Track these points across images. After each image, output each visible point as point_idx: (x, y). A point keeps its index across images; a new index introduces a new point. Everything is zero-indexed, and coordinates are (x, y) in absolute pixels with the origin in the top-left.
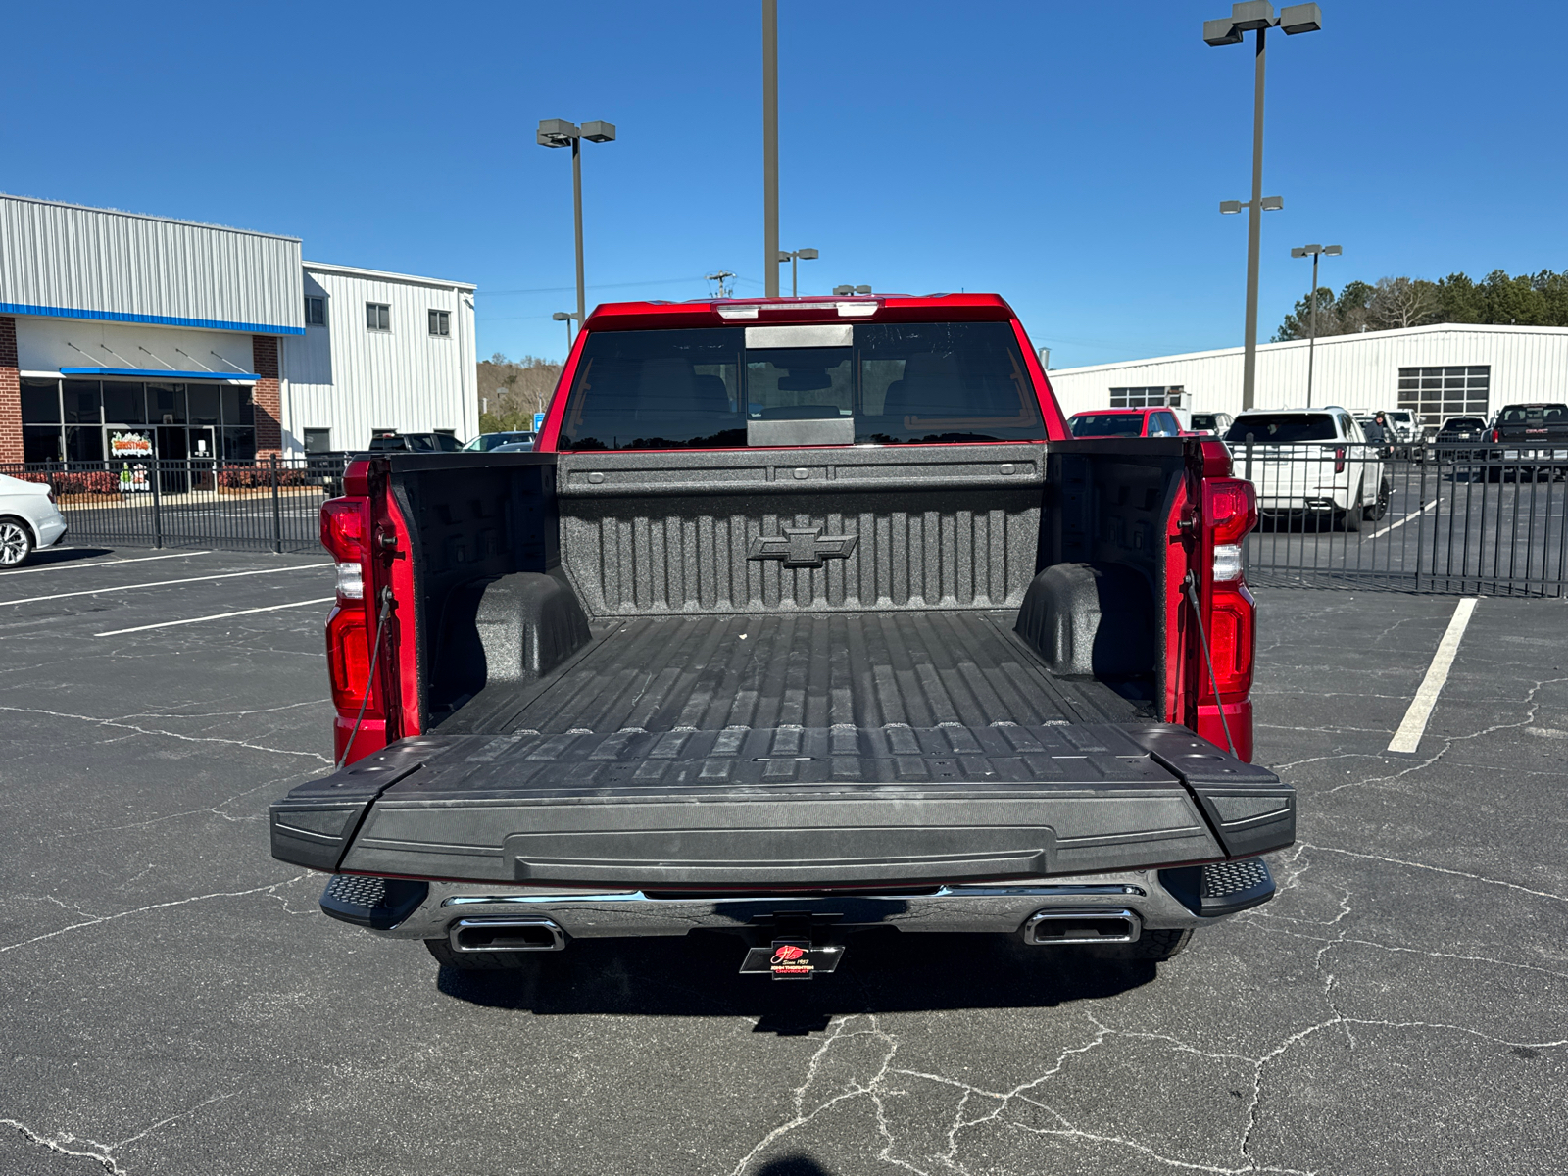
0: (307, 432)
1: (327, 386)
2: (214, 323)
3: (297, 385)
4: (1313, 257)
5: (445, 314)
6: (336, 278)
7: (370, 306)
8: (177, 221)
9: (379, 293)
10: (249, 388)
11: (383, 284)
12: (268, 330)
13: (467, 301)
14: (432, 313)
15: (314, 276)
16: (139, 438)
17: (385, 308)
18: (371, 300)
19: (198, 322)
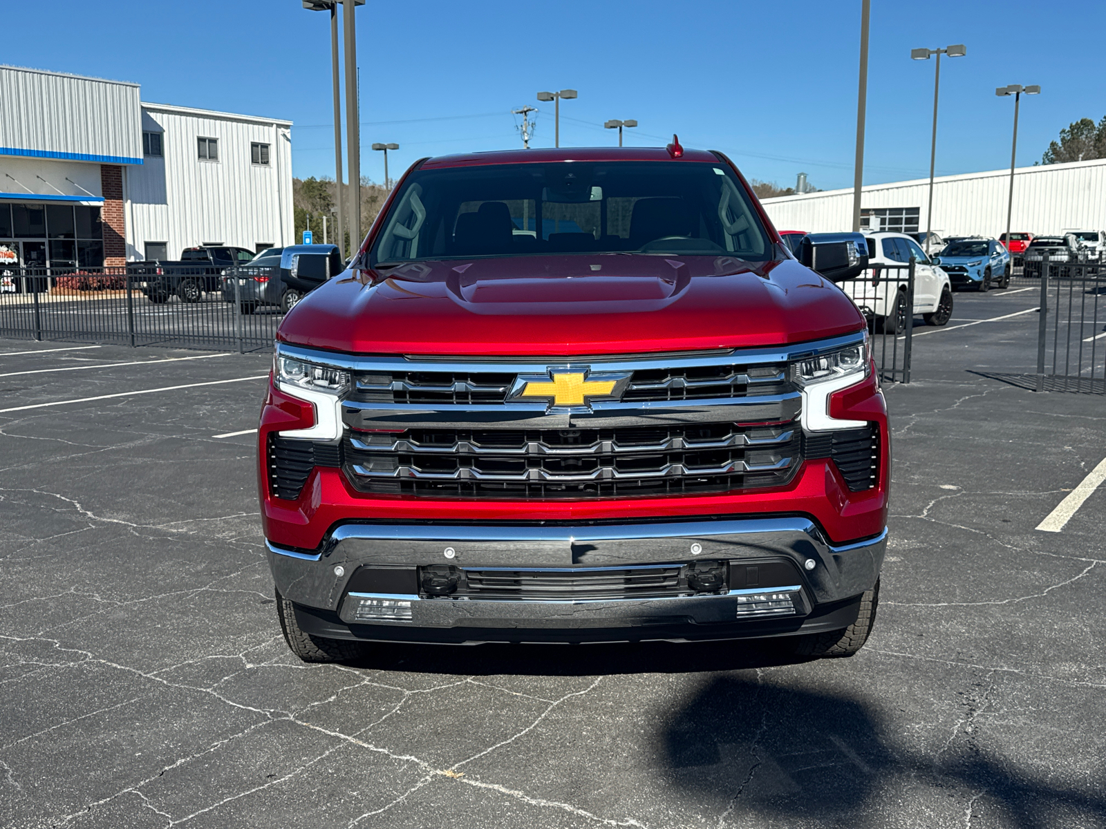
0: (147, 244)
1: (164, 206)
2: (67, 155)
3: (138, 205)
4: (1015, 96)
5: (265, 146)
6: (171, 117)
7: (201, 140)
8: (35, 71)
9: (208, 129)
10: (98, 208)
11: (212, 121)
12: (112, 160)
13: (284, 135)
14: (254, 145)
15: (152, 115)
16: (6, 249)
17: (213, 141)
18: (201, 135)
19: (52, 154)
